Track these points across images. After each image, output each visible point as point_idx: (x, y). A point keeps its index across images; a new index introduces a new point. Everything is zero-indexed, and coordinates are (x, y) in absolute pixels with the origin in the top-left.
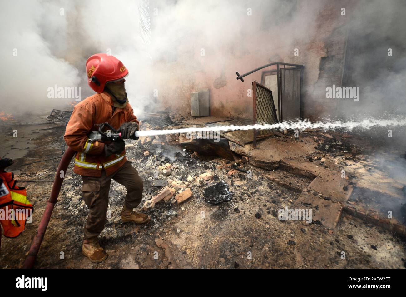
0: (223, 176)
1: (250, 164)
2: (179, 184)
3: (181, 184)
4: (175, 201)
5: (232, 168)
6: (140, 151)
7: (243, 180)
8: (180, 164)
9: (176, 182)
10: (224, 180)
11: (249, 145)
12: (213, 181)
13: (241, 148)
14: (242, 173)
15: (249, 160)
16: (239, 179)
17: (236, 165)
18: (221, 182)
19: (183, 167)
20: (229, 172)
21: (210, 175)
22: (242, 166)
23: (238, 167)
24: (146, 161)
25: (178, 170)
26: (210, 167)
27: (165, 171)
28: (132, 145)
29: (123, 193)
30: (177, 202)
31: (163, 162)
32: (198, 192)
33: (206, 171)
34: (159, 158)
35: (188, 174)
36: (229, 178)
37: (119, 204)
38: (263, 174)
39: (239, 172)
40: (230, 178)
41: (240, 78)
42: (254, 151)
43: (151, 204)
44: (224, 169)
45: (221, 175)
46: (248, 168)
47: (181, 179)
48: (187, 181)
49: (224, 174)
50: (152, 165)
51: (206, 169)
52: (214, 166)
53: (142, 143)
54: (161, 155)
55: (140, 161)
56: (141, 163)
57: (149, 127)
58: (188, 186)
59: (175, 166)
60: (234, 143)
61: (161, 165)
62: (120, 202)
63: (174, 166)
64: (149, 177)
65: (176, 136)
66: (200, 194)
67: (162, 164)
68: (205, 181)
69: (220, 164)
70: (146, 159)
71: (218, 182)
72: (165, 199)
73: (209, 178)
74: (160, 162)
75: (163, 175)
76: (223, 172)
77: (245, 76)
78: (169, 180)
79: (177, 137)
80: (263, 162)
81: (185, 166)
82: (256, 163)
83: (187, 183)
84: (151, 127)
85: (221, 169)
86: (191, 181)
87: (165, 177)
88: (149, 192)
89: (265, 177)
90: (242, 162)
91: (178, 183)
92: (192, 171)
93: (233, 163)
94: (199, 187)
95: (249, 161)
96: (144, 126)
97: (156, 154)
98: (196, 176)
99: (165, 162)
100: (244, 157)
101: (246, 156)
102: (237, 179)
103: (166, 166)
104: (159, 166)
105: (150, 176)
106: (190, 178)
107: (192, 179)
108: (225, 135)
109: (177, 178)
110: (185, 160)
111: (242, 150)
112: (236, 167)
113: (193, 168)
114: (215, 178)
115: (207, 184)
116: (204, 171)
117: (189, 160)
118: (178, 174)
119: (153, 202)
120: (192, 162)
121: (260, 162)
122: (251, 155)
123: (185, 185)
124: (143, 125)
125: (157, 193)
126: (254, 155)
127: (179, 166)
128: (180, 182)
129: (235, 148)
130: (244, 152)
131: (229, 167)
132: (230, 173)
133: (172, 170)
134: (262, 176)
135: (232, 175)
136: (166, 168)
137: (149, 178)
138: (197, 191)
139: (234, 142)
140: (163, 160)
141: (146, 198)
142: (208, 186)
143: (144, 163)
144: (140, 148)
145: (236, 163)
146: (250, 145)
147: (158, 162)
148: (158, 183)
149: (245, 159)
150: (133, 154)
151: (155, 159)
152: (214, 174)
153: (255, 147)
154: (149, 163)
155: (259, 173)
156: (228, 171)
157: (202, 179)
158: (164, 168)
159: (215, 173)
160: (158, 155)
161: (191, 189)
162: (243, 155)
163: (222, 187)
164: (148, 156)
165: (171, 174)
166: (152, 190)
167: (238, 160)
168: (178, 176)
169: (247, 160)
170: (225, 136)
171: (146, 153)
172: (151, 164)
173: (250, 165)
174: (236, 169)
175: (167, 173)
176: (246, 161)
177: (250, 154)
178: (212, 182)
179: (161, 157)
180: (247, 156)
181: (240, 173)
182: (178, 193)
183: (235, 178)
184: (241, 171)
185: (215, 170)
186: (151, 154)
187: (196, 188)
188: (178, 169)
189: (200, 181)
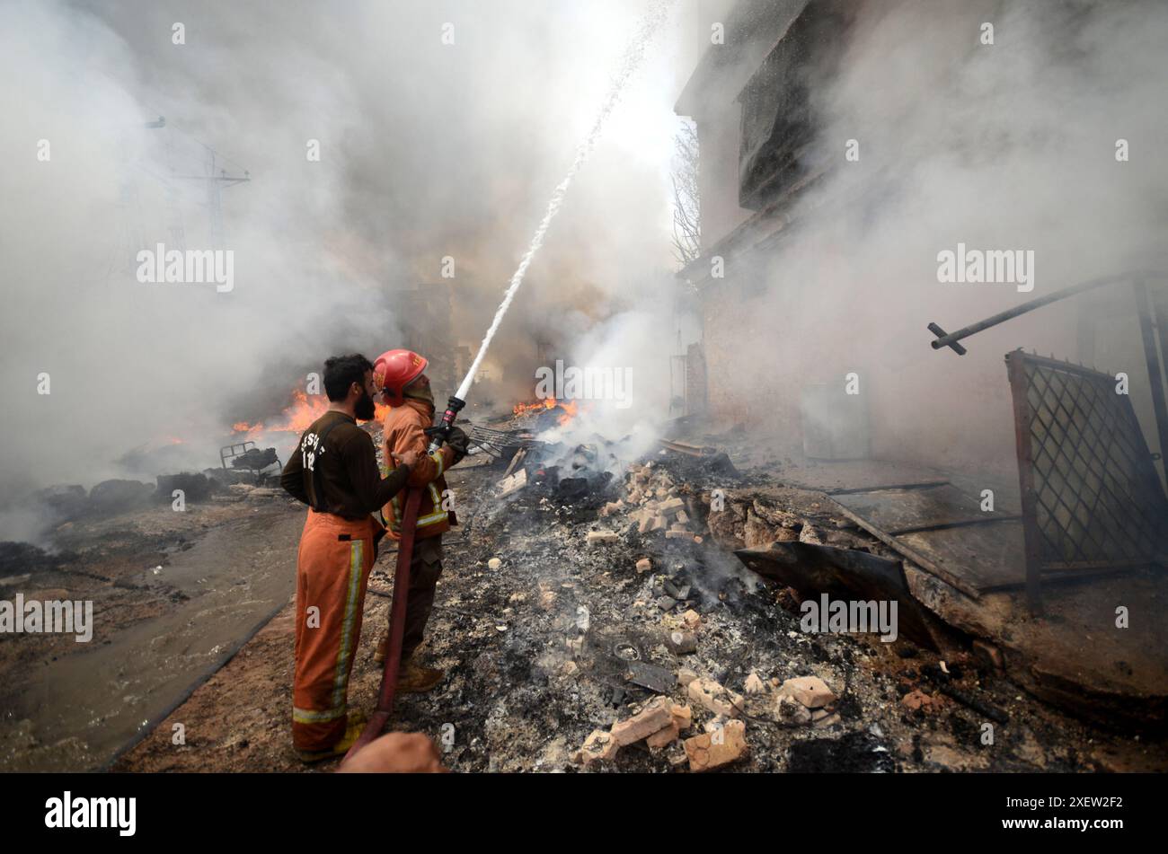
0: (883, 706)
1: (1012, 682)
2: (710, 696)
3: (717, 696)
4: (683, 758)
5: (923, 682)
6: (628, 553)
7: (970, 748)
8: (731, 623)
9: (703, 685)
10: (881, 726)
11: (1006, 597)
12: (837, 717)
13: (965, 605)
14: (968, 715)
15: (1003, 662)
16: (949, 739)
17: (945, 669)
18: (867, 731)
19: (737, 634)
20: (907, 697)
21: (826, 690)
22: (967, 683)
23: (956, 683)
24: (637, 590)
25: (721, 641)
26: (832, 656)
27: (677, 638)
28: (612, 533)
29: (550, 683)
30: (687, 763)
31: (681, 602)
32: (771, 748)
33: (814, 667)
34: (672, 588)
35: (750, 665)
36: (904, 721)
37: (529, 716)
38: (1075, 744)
39: (954, 705)
40: (912, 725)
41: (946, 340)
42: (1032, 628)
43: (606, 749)
44: (888, 677)
45: (872, 700)
46: (1002, 697)
47: (723, 679)
48: (740, 690)
49: (884, 697)
50: (650, 605)
51: (817, 661)
52: (848, 654)
53: (641, 529)
54: (681, 578)
55: (620, 586)
56: (622, 592)
57: (666, 484)
58: (739, 713)
59: (713, 624)
60: (934, 580)
61: (673, 610)
62: (535, 707)
63: (708, 625)
64: (625, 647)
65: (738, 522)
66: (778, 759)
67: (678, 608)
68: (802, 708)
69: (874, 653)
70: (638, 584)
71: (858, 726)
72: (651, 742)
73: (820, 703)
74: (672, 601)
75: (666, 650)
76: (882, 689)
77: (966, 333)
78: (684, 673)
79: (739, 525)
80: (1078, 689)
81: (746, 632)
82: (1038, 684)
83: (738, 698)
84: (672, 486)
85: (877, 675)
86: (755, 695)
87: (671, 659)
88: (614, 700)
89: (1089, 760)
90: (970, 665)
91: (707, 692)
92: (767, 656)
93: (929, 658)
94: (780, 726)
95: (1003, 667)
96: (655, 480)
97: (666, 574)
98: (775, 680)
99: (687, 604)
100: (982, 645)
101: (990, 641)
102: (940, 738)
103: (686, 621)
104: (667, 616)
105: (628, 643)
106: (753, 682)
107: (761, 686)
108: (898, 541)
109: (710, 671)
110: (750, 608)
111: (967, 615)
112: (943, 678)
113: (771, 645)
114: (846, 705)
115: (810, 724)
116: (805, 668)
117: (762, 613)
118: (719, 655)
119: (612, 741)
120: (772, 621)
121: (1059, 682)
122: (1012, 644)
123: (730, 706)
124: (652, 475)
125: (629, 713)
126: (1027, 644)
127: (726, 628)
128: (716, 687)
129: (937, 601)
130: (979, 626)
131: (912, 675)
132: (913, 700)
133: (699, 638)
134: (1072, 751)
135: (920, 714)
136: (682, 627)
137: (625, 651)
138: (768, 744)
139: (935, 575)
140: (683, 594)
141: (600, 718)
142: (814, 734)
143: (631, 595)
144: (629, 545)
145: (943, 664)
146: (1014, 599)
147: (666, 601)
148: (644, 676)
149: (987, 653)
150: (609, 561)
151: (660, 588)
152: (843, 687)
153: (1036, 612)
154: (642, 599)
155: (1056, 734)
156: (903, 690)
157: (791, 700)
158: (679, 625)
159: (848, 685)
160: (671, 577)
161: (749, 729)
162: (974, 636)
163: (860, 755)
164: (646, 575)
165: (694, 652)
166: (625, 696)
167: (956, 650)
168: (717, 665)
169: (997, 661)
170: (895, 545)
171: (643, 564)
172: (648, 603)
173: (1011, 687)
174: (942, 692)
175: (685, 643)
176: (992, 664)
177: (1011, 640)
178: (830, 721)
179: (679, 587)
180: (995, 645)
181: (959, 714)
182: (702, 731)
183: (933, 729)
184: (966, 705)
185: (849, 672)
186: (656, 569)
187: (768, 731)
188: (720, 635)
189: (783, 702)
